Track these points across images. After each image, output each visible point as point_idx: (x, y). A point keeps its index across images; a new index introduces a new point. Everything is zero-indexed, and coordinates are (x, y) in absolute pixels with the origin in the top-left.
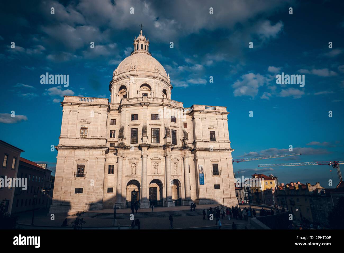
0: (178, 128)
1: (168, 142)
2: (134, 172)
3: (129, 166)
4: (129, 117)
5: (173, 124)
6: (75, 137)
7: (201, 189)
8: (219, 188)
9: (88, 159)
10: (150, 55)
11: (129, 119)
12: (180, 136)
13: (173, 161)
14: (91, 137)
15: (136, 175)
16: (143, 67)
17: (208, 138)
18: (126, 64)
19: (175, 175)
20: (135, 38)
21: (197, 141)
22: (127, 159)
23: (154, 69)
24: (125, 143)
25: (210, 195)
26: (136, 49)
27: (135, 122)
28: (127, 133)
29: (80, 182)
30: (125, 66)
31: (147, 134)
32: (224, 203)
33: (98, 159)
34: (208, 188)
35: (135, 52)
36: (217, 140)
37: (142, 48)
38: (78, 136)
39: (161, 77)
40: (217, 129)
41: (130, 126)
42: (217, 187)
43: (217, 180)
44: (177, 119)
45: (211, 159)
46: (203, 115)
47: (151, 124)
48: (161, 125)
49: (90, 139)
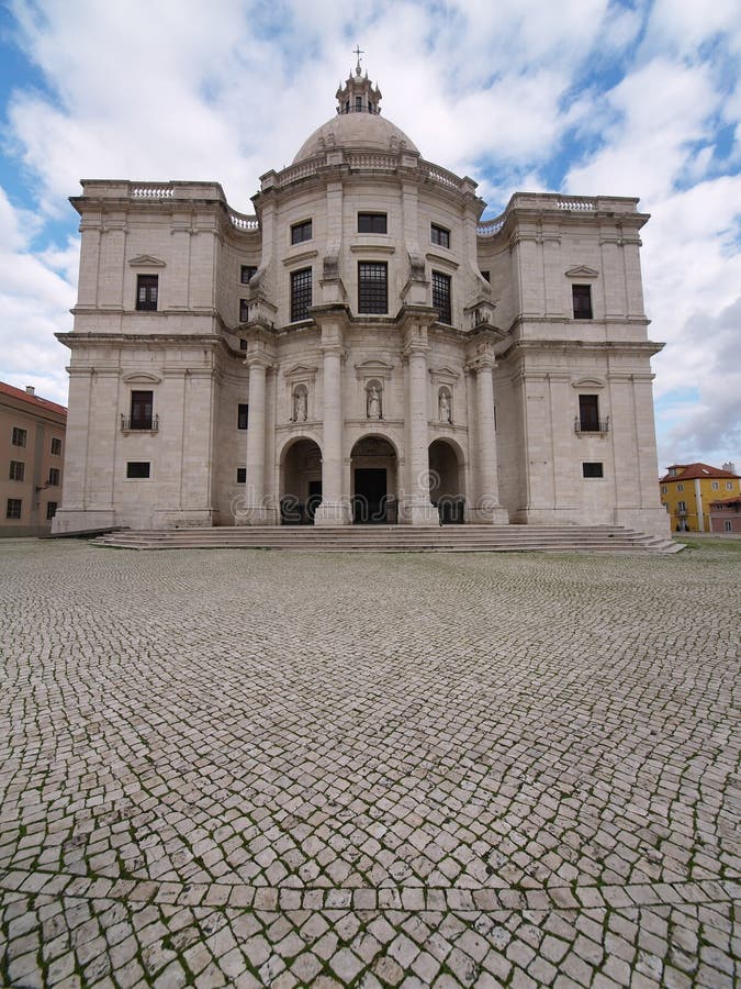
0: (455, 267)
2: (301, 414)
3: (285, 394)
4: (286, 235)
5: (440, 250)
6: (119, 309)
7: (535, 475)
8: (601, 476)
9: (161, 377)
11: (285, 242)
12: (461, 297)
13: (436, 377)
14: (171, 306)
15: (309, 420)
17: (567, 306)
19: (444, 423)
21: (525, 316)
22: (281, 373)
24: (275, 320)
25: (565, 497)
27: (304, 247)
29: (140, 447)
31: (338, 273)
33: (193, 376)
34: (560, 474)
36: (597, 314)
38: (130, 305)
40: (600, 276)
41: (287, 262)
42: (593, 470)
43: (593, 448)
44: (453, 235)
45: (576, 379)
46: (550, 230)
47: (354, 249)
48: (391, 251)
49: (165, 314)
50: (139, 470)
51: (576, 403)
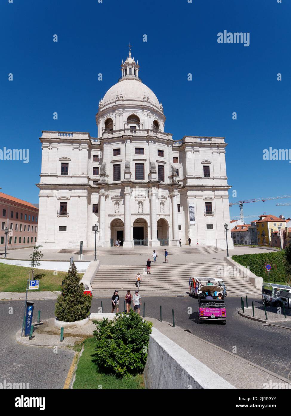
0: (165, 163)
1: (153, 179)
3: (112, 204)
4: (111, 152)
5: (160, 159)
6: (56, 175)
8: (212, 229)
9: (70, 197)
10: (140, 81)
11: (111, 154)
12: (167, 172)
14: (73, 174)
16: (131, 96)
17: (201, 174)
18: (111, 93)
19: (162, 213)
20: (123, 61)
21: (188, 177)
22: (110, 197)
23: (142, 97)
24: (107, 181)
25: (201, 236)
26: (124, 74)
27: (117, 158)
28: (110, 170)
29: (63, 221)
30: (110, 95)
31: (130, 170)
32: (217, 244)
33: (80, 197)
34: (199, 228)
35: (123, 78)
36: (211, 176)
37: (130, 74)
38: (59, 173)
39: (151, 106)
40: (212, 163)
41: (112, 162)
42: (210, 227)
43: (210, 220)
44: (165, 153)
45: (204, 197)
46: (196, 148)
47: (134, 160)
48: (145, 160)
49: (71, 177)
50: (63, 229)
51: (204, 205)
